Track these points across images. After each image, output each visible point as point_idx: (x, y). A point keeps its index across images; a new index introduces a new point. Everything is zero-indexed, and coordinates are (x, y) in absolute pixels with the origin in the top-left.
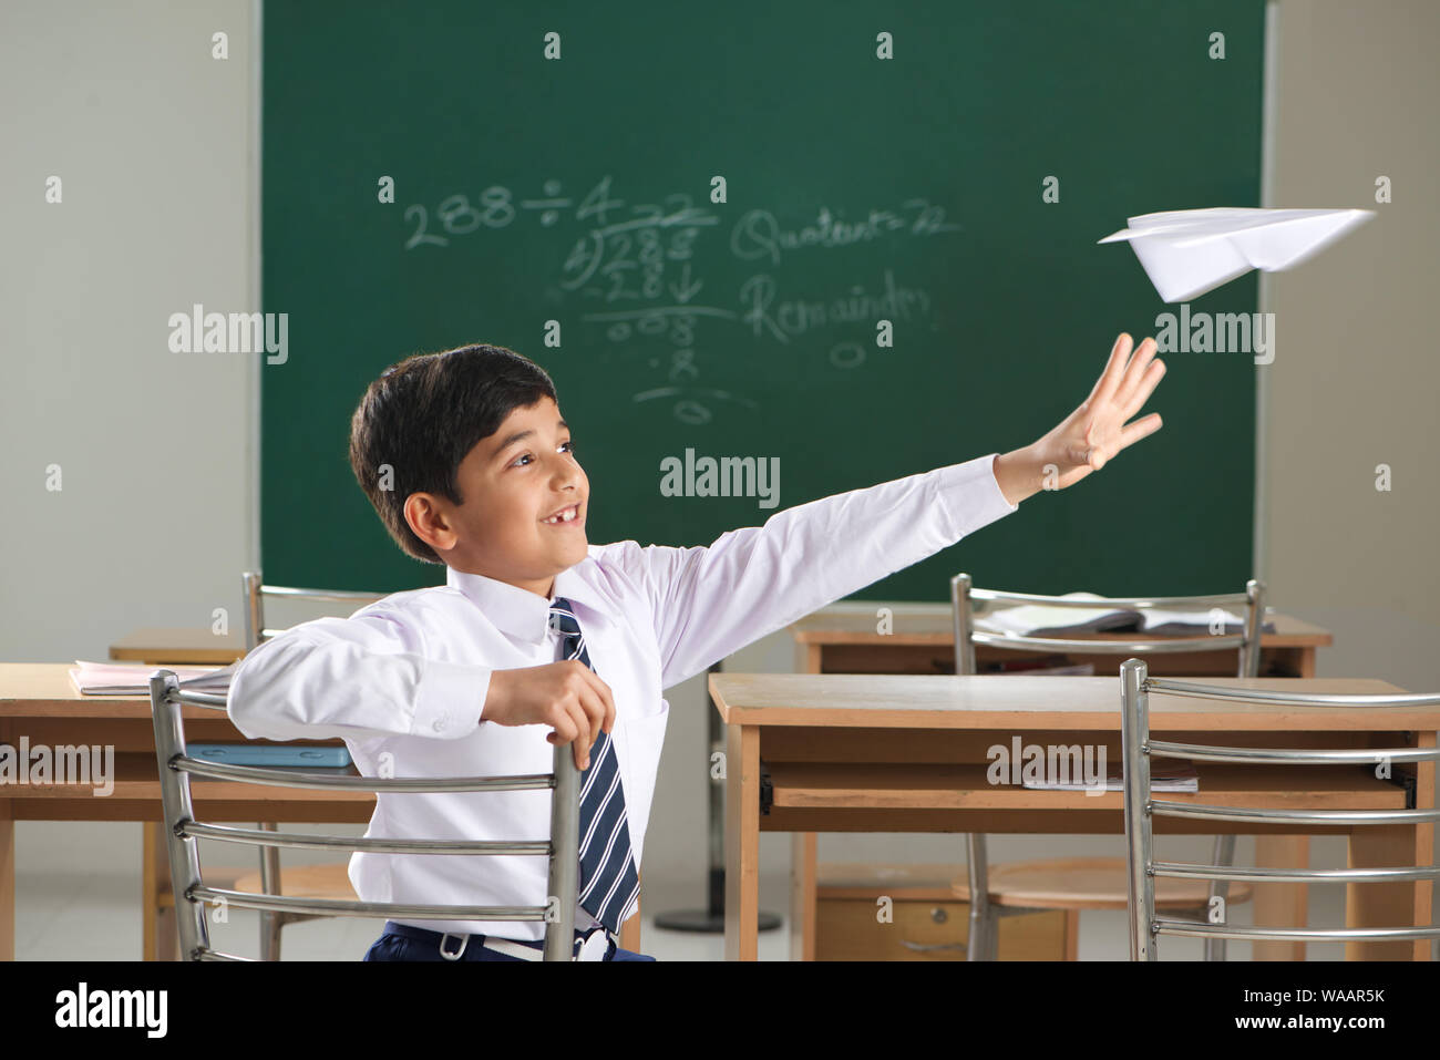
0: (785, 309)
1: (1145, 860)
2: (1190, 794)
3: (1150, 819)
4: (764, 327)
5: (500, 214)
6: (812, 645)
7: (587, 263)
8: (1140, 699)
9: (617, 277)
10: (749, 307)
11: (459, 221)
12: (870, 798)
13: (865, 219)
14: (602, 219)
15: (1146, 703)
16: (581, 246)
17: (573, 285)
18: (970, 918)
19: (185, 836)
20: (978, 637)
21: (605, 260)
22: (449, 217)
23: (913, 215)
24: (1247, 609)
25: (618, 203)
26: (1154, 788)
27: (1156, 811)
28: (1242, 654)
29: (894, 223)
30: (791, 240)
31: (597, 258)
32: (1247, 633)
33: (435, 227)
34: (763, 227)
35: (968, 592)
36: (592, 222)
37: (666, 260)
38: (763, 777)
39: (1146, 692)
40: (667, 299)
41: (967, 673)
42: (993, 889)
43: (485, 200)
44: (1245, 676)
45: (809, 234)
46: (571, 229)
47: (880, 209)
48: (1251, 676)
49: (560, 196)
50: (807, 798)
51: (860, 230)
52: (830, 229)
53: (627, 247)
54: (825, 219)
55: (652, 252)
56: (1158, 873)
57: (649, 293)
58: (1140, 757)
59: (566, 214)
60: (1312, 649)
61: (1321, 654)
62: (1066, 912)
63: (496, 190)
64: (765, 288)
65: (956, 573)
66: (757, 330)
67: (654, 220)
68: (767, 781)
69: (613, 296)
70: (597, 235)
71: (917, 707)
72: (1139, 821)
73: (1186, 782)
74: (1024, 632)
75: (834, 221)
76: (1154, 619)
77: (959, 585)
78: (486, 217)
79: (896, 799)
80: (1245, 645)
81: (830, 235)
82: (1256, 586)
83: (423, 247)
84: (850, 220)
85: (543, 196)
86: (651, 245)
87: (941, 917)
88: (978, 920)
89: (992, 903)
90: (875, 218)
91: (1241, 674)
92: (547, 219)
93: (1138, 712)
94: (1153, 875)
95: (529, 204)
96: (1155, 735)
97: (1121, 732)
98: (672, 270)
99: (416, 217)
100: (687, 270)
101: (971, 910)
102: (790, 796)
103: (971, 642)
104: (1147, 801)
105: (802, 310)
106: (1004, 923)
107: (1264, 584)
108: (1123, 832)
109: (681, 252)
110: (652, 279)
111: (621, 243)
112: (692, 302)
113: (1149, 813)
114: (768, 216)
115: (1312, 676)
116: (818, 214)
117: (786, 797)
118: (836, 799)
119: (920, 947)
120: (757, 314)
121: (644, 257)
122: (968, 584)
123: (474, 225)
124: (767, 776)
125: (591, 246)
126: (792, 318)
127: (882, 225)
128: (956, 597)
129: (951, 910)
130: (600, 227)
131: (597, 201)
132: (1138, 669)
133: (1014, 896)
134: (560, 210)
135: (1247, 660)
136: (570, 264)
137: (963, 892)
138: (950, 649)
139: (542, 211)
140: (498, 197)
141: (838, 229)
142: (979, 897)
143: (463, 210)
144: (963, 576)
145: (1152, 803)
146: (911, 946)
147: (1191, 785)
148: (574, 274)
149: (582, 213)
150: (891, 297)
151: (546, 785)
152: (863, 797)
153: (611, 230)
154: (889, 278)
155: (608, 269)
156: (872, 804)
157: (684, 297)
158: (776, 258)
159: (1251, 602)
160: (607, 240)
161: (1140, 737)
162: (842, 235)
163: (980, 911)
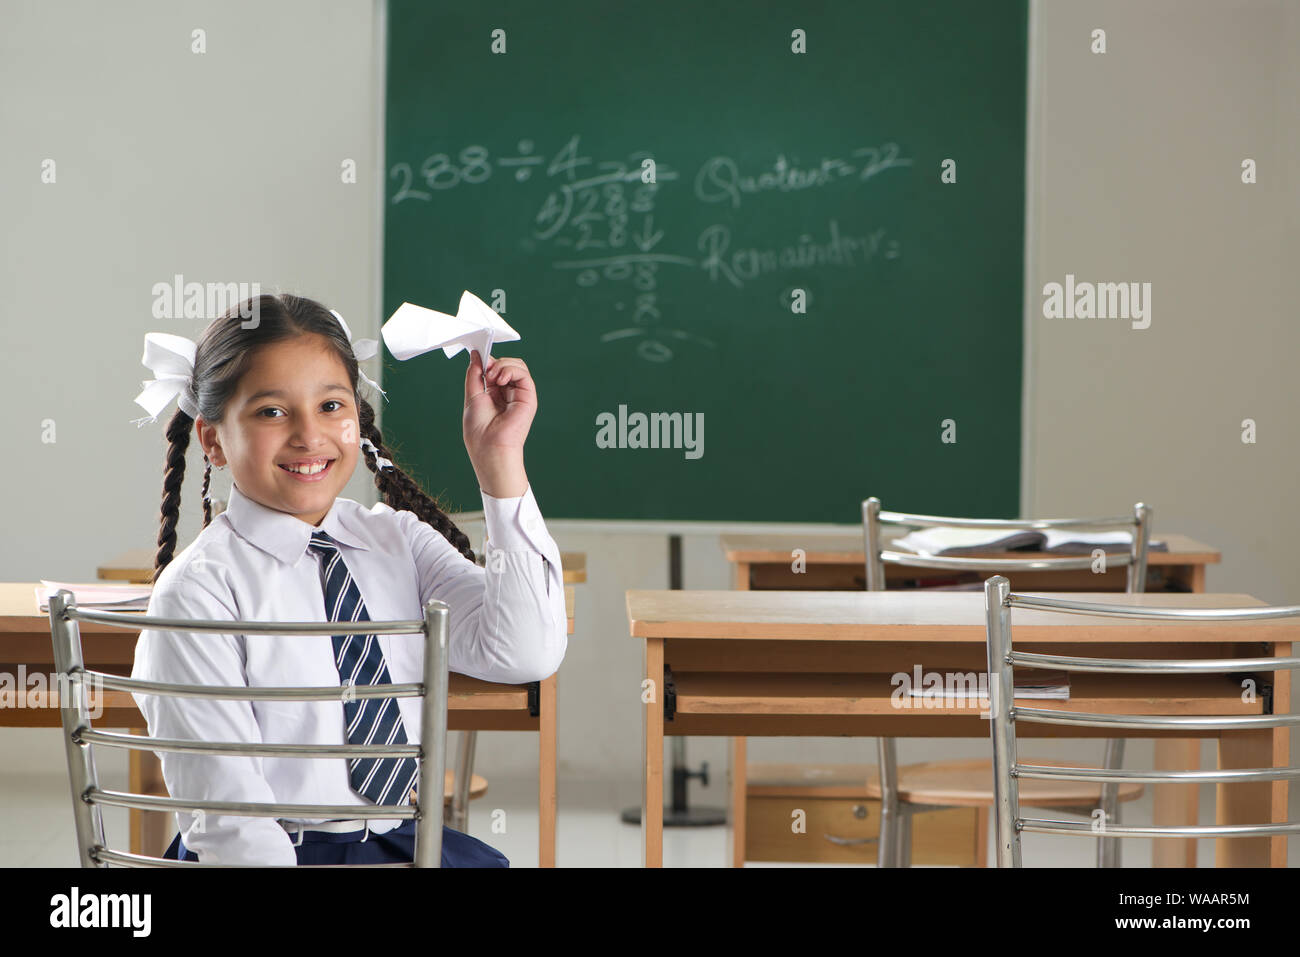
0: (739, 257)
1: (1009, 763)
2: (1062, 701)
3: (1014, 723)
4: (720, 271)
5: (478, 171)
6: (741, 563)
7: (557, 216)
8: (1003, 613)
9: (585, 227)
10: (707, 255)
11: (441, 178)
12: (766, 706)
13: (818, 166)
14: (571, 175)
15: (1009, 617)
16: (552, 199)
17: (545, 236)
18: (881, 814)
19: (82, 743)
20: (887, 556)
21: (574, 213)
22: (431, 174)
23: (864, 162)
24: (1134, 529)
25: (585, 161)
26: (1017, 695)
27: (1019, 717)
28: (1130, 572)
29: (845, 170)
30: (750, 185)
31: (567, 211)
32: (1134, 552)
33: (419, 183)
34: (724, 173)
35: (877, 514)
36: (562, 178)
37: (631, 213)
38: (668, 686)
39: (1009, 606)
40: (631, 248)
41: (877, 589)
42: (902, 788)
43: (464, 158)
44: (1133, 591)
45: (767, 179)
46: (544, 184)
47: (832, 158)
48: (1138, 591)
49: (532, 154)
50: (708, 705)
51: (813, 176)
52: (786, 175)
53: (594, 201)
54: (781, 165)
55: (618, 204)
56: (1020, 774)
57: (615, 242)
58: (1003, 667)
59: (538, 171)
60: (1202, 567)
61: (1211, 570)
62: (977, 810)
63: (474, 149)
64: (721, 237)
65: (867, 497)
66: (714, 275)
67: (619, 176)
68: (671, 689)
69: (581, 245)
70: (567, 190)
71: (809, 621)
72: (1004, 729)
73: (1060, 690)
74: (936, 551)
75: (790, 167)
76: (1055, 539)
77: (869, 508)
78: (465, 174)
79: (789, 706)
80: (1133, 562)
81: (786, 181)
82: (1142, 508)
83: (407, 201)
84: (804, 168)
85: (517, 154)
86: (616, 198)
87: (862, 814)
88: (889, 817)
89: (902, 801)
90: (827, 165)
91: (1130, 589)
92: (521, 175)
93: (1001, 625)
94: (1016, 777)
95: (505, 162)
96: (1018, 646)
97: (985, 643)
98: (635, 222)
99: (402, 173)
100: (649, 221)
101: (882, 808)
102: (692, 703)
103: (880, 561)
104: (1010, 708)
105: (755, 257)
106: (918, 818)
107: (1150, 506)
108: (989, 736)
109: (643, 205)
110: (617, 229)
111: (589, 197)
112: (655, 250)
113: (1012, 719)
114: (730, 163)
115: (1203, 591)
116: (775, 161)
117: (688, 704)
118: (735, 706)
119: (843, 841)
120: (714, 261)
121: (610, 210)
122: (877, 507)
123: (455, 181)
124: (671, 685)
125: (561, 199)
126: (746, 265)
127: (834, 172)
128: (866, 518)
129: (871, 807)
130: (568, 182)
131: (566, 158)
132: (1002, 585)
133: (921, 794)
134: (533, 167)
135: (1135, 576)
136: (542, 216)
137: (875, 790)
138: (861, 567)
139: (516, 168)
140: (475, 156)
141: (793, 175)
142: (890, 795)
143: (444, 167)
144: (873, 499)
145: (1015, 710)
146: (835, 840)
147: (1063, 692)
148: (546, 225)
149: (553, 170)
150: (836, 245)
151: (416, 693)
152: (759, 704)
153: (580, 185)
154: (834, 227)
155: (576, 221)
156: (767, 711)
157: (646, 246)
158: (737, 201)
159: (1138, 523)
160: (576, 193)
161: (1003, 648)
162: (797, 180)
163: (890, 808)
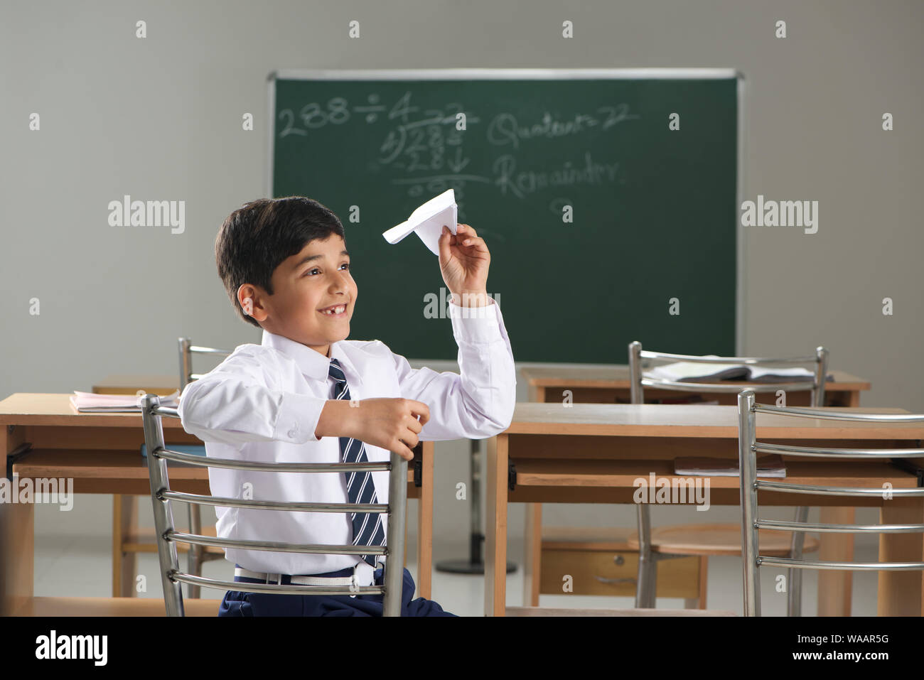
0: (522, 177)
1: (753, 518)
2: (780, 479)
3: (756, 491)
4: (508, 188)
5: (340, 115)
6: (539, 387)
7: (395, 147)
8: (750, 416)
9: (415, 156)
10: (499, 175)
11: (314, 120)
12: (578, 480)
13: (573, 120)
14: (405, 119)
15: (754, 419)
16: (392, 136)
17: (387, 161)
18: (639, 561)
20: (644, 382)
21: (407, 145)
22: (307, 117)
23: (604, 117)
24: (816, 365)
25: (415, 109)
26: (759, 475)
27: (760, 487)
28: (813, 394)
29: (592, 122)
30: (525, 133)
31: (402, 144)
32: (816, 381)
33: (299, 123)
34: (507, 125)
35: (639, 353)
36: (399, 121)
37: (445, 145)
38: (511, 467)
39: (754, 412)
40: (446, 170)
41: (638, 402)
42: (654, 542)
43: (331, 106)
44: (815, 406)
45: (537, 129)
46: (385, 125)
47: (583, 114)
48: (819, 406)
49: (380, 103)
50: (539, 480)
51: (569, 127)
52: (550, 126)
53: (421, 137)
54: (547, 119)
55: (437, 140)
56: (761, 526)
57: (435, 166)
58: (750, 452)
59: (382, 116)
60: (857, 392)
61: (863, 394)
62: (700, 557)
63: (338, 100)
64: (509, 163)
65: (632, 341)
66: (504, 190)
67: (438, 120)
68: (513, 468)
69: (412, 168)
70: (402, 129)
71: (608, 422)
72: (749, 496)
73: (779, 471)
74: (674, 380)
75: (553, 120)
76: (757, 373)
77: (634, 348)
78: (331, 117)
79: (594, 481)
80: (815, 388)
81: (550, 130)
82: (822, 350)
83: (291, 136)
84: (563, 121)
85: (367, 104)
86: (436, 135)
87: (620, 562)
88: (644, 562)
89: (653, 551)
90: (579, 119)
91: (813, 405)
92: (370, 119)
93: (749, 424)
94: (757, 528)
95: (359, 109)
96: (758, 440)
97: (738, 439)
98: (450, 153)
99: (286, 116)
100: (459, 151)
101: (640, 556)
102: (528, 478)
103: (641, 385)
104: (754, 481)
105: (532, 177)
106: (661, 564)
107: (827, 349)
108: (739, 504)
109: (455, 141)
110: (437, 157)
111: (417, 135)
112: (463, 172)
113: (756, 489)
114: (511, 118)
115: (858, 405)
116: (543, 117)
117: (525, 479)
118: (557, 480)
119: (607, 580)
120: (504, 180)
121: (432, 143)
122: (641, 348)
123: (323, 123)
124: (513, 466)
125: (398, 136)
126: (526, 183)
127: (584, 123)
128: (631, 357)
129: (627, 557)
130: (403, 124)
131: (402, 107)
132: (749, 397)
133: (667, 547)
134: (379, 113)
135: (817, 396)
136: (385, 147)
137: (635, 544)
138: (628, 391)
139: (367, 114)
140: (338, 105)
141: (556, 126)
142: (645, 547)
143: (317, 113)
144: (636, 343)
145: (757, 482)
146: (601, 579)
147: (781, 473)
148: (387, 154)
149: (392, 115)
150: (589, 169)
152: (574, 479)
153: (411, 126)
154: (588, 157)
155: (408, 151)
156: (579, 484)
157: (457, 169)
158: (516, 144)
159: (819, 361)
160: (408, 132)
161: (750, 441)
162: (558, 130)
163: (645, 556)
